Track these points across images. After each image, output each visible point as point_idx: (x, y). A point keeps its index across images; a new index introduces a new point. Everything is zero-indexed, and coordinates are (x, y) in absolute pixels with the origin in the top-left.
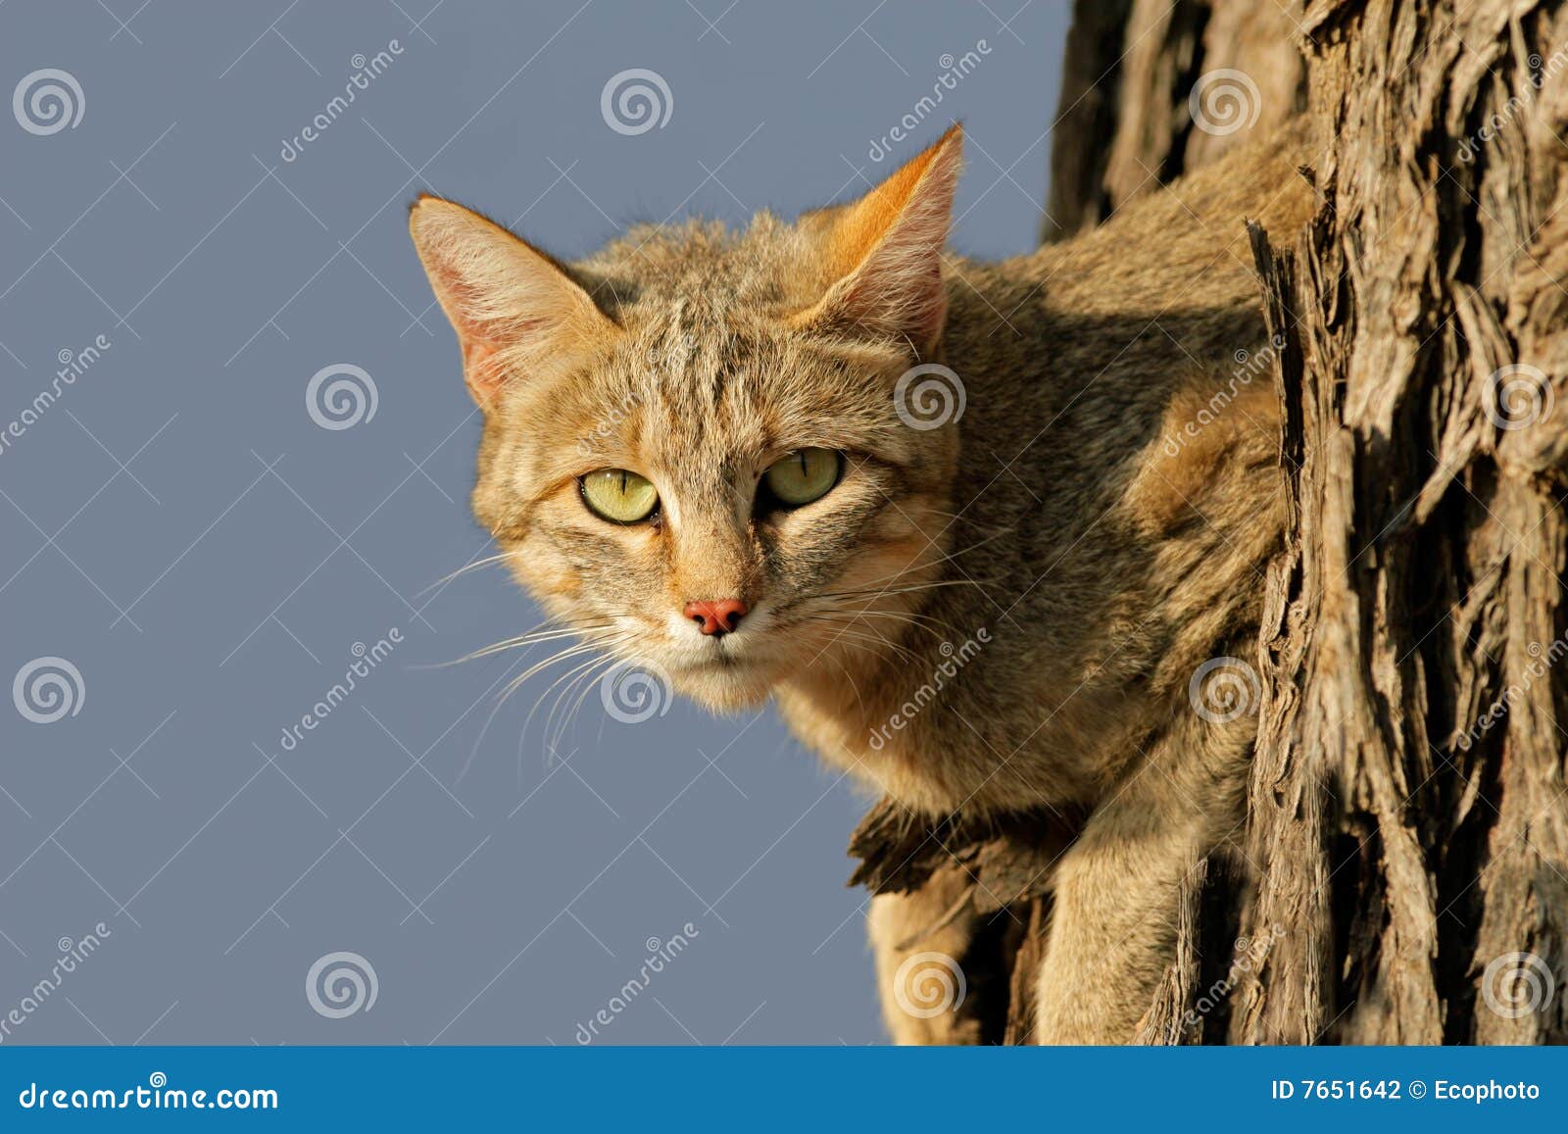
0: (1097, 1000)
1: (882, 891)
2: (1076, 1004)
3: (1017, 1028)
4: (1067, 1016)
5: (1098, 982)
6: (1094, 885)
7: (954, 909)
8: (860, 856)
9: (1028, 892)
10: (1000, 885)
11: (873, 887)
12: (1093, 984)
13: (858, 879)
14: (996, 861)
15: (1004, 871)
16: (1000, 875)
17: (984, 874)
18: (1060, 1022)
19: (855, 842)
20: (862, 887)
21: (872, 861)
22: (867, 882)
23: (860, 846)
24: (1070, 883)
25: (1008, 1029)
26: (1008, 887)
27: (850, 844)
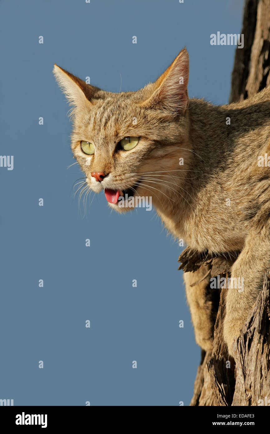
0: (242, 301)
1: (187, 271)
2: (236, 302)
3: (222, 306)
4: (234, 306)
5: (242, 296)
6: (241, 272)
7: (206, 276)
8: (181, 262)
9: (225, 272)
10: (217, 270)
11: (185, 270)
12: (241, 297)
13: (181, 268)
14: (216, 264)
15: (218, 266)
16: (217, 267)
17: (213, 267)
18: (232, 307)
19: (180, 258)
20: (182, 270)
21: (184, 264)
22: (183, 269)
23: (182, 259)
24: (235, 271)
25: (219, 307)
26: (219, 270)
27: (179, 259)
